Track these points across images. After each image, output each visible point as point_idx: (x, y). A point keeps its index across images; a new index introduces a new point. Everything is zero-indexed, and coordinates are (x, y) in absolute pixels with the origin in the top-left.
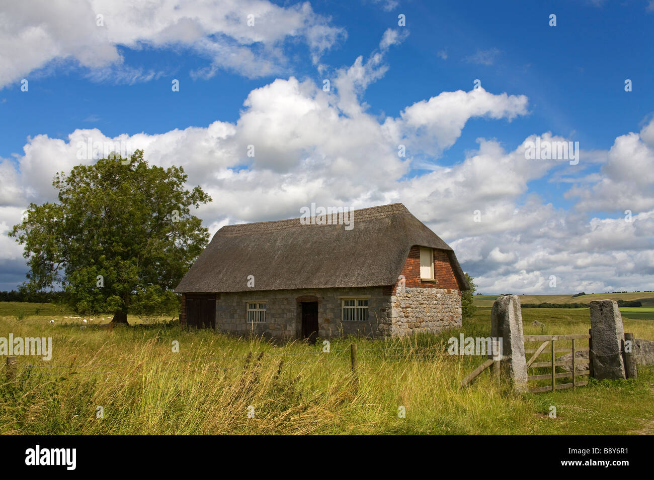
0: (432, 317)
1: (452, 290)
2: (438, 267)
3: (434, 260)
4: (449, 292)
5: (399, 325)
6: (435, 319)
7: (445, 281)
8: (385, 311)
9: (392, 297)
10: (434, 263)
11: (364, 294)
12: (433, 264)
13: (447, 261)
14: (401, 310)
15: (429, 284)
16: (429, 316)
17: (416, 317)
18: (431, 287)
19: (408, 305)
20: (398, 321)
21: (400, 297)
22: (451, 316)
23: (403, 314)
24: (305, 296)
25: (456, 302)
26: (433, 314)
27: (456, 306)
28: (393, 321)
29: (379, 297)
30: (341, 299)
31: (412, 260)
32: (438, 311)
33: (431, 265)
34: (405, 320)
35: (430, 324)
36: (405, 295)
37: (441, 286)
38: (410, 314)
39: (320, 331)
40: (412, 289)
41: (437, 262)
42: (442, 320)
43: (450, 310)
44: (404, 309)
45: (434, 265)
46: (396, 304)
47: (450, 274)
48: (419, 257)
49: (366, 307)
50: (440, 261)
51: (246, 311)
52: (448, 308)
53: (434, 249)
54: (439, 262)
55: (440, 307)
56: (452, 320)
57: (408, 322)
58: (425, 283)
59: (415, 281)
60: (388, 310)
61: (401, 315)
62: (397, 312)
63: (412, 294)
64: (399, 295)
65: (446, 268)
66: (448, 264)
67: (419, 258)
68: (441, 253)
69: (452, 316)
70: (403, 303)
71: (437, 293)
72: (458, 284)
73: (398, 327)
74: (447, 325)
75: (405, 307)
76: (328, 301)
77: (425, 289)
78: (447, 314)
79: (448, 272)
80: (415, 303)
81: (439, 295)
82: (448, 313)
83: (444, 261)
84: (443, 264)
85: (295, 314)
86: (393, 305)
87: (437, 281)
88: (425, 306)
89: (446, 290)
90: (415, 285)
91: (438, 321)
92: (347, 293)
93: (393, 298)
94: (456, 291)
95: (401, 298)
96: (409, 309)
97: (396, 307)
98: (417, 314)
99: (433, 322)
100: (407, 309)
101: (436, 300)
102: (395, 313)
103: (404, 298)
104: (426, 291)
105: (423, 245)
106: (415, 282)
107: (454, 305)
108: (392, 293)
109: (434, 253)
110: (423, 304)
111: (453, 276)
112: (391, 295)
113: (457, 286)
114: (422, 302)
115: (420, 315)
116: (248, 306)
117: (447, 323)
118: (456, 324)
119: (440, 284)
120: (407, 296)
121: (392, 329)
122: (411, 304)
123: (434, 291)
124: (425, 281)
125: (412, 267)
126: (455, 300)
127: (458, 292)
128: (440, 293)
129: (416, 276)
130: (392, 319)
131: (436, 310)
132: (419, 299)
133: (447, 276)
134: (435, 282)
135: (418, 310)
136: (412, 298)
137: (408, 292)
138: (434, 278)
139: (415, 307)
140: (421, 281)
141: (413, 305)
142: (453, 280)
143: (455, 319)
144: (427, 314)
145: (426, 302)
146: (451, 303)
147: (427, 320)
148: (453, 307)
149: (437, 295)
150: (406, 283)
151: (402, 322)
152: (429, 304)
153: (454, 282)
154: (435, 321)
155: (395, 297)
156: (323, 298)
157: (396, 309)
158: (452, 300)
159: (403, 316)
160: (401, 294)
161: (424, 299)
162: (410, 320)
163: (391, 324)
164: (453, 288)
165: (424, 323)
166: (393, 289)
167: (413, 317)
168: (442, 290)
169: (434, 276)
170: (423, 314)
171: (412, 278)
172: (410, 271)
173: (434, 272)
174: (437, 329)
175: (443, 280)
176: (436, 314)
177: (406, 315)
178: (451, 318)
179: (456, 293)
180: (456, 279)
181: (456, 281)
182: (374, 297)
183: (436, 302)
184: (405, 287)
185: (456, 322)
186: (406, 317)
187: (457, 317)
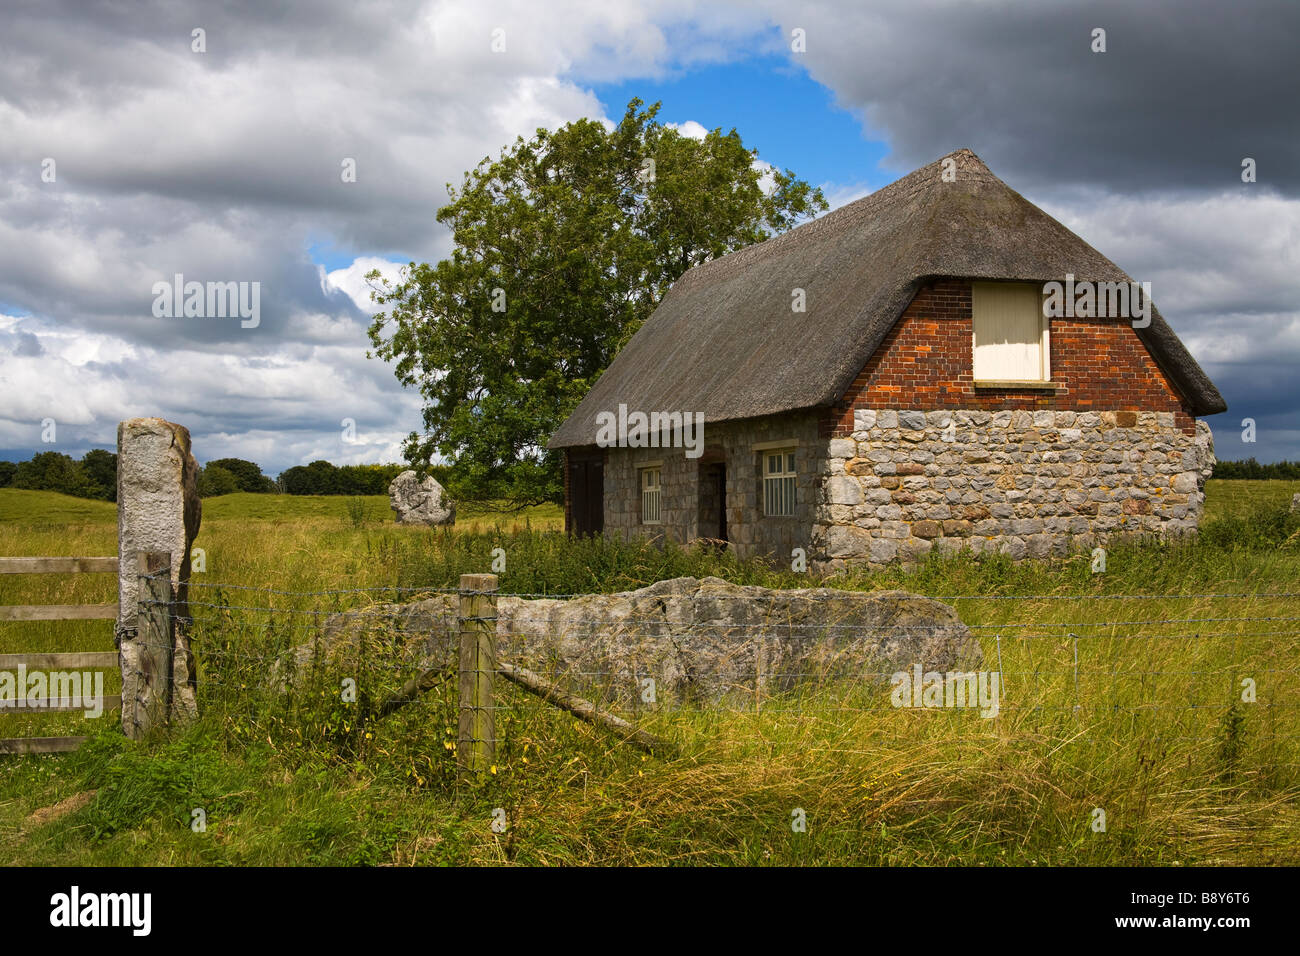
0: (1032, 501)
1: (1142, 416)
2: (1066, 340)
3: (1050, 319)
4: (1128, 422)
5: (869, 528)
6: (1048, 507)
7: (1108, 384)
8: (821, 485)
9: (833, 441)
10: (1051, 330)
11: (791, 436)
12: (1046, 334)
13: (1119, 322)
14: (877, 480)
15: (1021, 398)
16: (1017, 500)
17: (950, 503)
18: (1032, 407)
19: (909, 465)
20: (864, 516)
21: (873, 440)
22: (1136, 498)
23: (884, 494)
24: (708, 447)
25: (1165, 452)
26: (1039, 492)
27: (1166, 467)
28: (838, 513)
29: (812, 444)
30: (760, 453)
31: (933, 326)
32: (1063, 482)
33: (1038, 339)
34: (895, 510)
35: (1022, 525)
36: (897, 435)
37: (1080, 402)
38: (916, 494)
40: (930, 415)
41: (1062, 327)
42: (1089, 512)
43: (1128, 478)
44: (892, 479)
45: (1051, 336)
46: (852, 462)
47: (1135, 362)
48: (967, 314)
49: (793, 475)
50: (1080, 320)
51: (640, 492)
52: (1120, 472)
54: (1075, 326)
55: (1079, 470)
56: (1142, 511)
57: (909, 517)
58: (993, 396)
59: (943, 390)
60: (826, 481)
61: (874, 496)
62: (857, 490)
63: (929, 430)
64: (865, 434)
65: (1111, 343)
66: (1122, 331)
67: (971, 316)
69: (1145, 500)
70: (884, 458)
71: (1060, 426)
72: (1176, 392)
73: (865, 533)
74: (1111, 529)
75: (894, 471)
76: (739, 459)
77: (995, 415)
78: (1114, 493)
79: (1120, 354)
80: (946, 458)
81: (1072, 433)
82: (1121, 489)
83: (1103, 319)
84: (1099, 331)
85: (696, 500)
86: (835, 465)
87: (1062, 386)
88: (997, 468)
89: (1110, 416)
90: (947, 401)
91: (1067, 514)
92: (764, 436)
93: (837, 445)
94: (1171, 416)
95: (878, 444)
96: (915, 480)
97: (856, 472)
98: (954, 494)
99: (1037, 518)
100: (907, 478)
101: (1055, 448)
102: (842, 489)
103: (891, 445)
104: (1001, 420)
105: (967, 274)
106: (943, 393)
107: (1156, 463)
108: (834, 429)
110: (985, 460)
111: (1150, 366)
112: (829, 436)
113: (1174, 399)
114: (984, 454)
115: (971, 496)
116: (645, 478)
117: (1111, 522)
118: (1164, 524)
119: (1075, 397)
120: (903, 439)
121: (834, 540)
122: (924, 463)
123: (1045, 419)
124: (999, 390)
125: (929, 348)
126: (1158, 445)
127: (1177, 421)
128: (1075, 427)
129: (953, 376)
130: (833, 509)
131: (1054, 480)
132: (968, 446)
133: (1116, 370)
134: (1053, 391)
135: (960, 480)
136: (928, 443)
137: (913, 428)
138: (1047, 378)
139: (943, 471)
140: (977, 390)
141: (932, 467)
142: (1149, 381)
143: (1157, 508)
144: (1008, 493)
145: (1001, 454)
146: (1134, 457)
147: (1005, 513)
148: (1150, 469)
149: (1063, 431)
150: (901, 396)
151: (882, 520)
152: (1019, 461)
153: (1154, 389)
154: (1048, 514)
155: (849, 443)
156: (733, 452)
157: (852, 479)
158: (1143, 446)
159: (886, 499)
160: (876, 432)
161: (992, 446)
162: (920, 512)
163: (830, 525)
164: (1146, 407)
165: (993, 522)
166: (841, 418)
167: (934, 503)
168: (1088, 417)
169: (1052, 370)
170: (988, 492)
171: (933, 380)
172: (921, 360)
173: (1051, 359)
174: (1057, 541)
175: (1095, 381)
176: (1054, 493)
177: (901, 497)
178: (1135, 505)
179: (1163, 422)
180: (1165, 375)
181: (1163, 383)
182: (804, 444)
183: (1056, 455)
184: (896, 408)
185: (1164, 519)
186: (900, 503)
187: (1168, 502)
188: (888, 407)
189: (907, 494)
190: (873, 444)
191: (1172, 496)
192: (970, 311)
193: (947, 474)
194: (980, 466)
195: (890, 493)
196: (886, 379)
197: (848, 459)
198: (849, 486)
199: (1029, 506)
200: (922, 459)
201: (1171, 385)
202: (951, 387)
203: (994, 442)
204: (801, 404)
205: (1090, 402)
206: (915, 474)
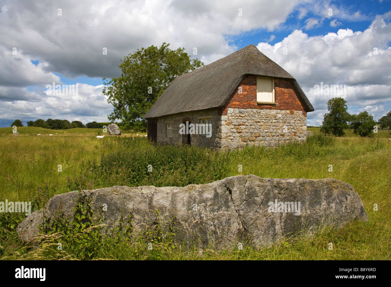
0: (270, 133)
1: (295, 112)
2: (279, 92)
3: (275, 87)
4: (292, 113)
5: (231, 139)
6: (274, 134)
7: (288, 103)
8: (218, 128)
9: (222, 116)
10: (275, 89)
11: (209, 115)
13: (290, 88)
14: (233, 127)
15: (268, 106)
16: (267, 132)
17: (251, 133)
18: (271, 109)
19: (241, 123)
20: (230, 136)
21: (232, 116)
22: (293, 132)
23: (235, 130)
24: (186, 118)
25: (300, 121)
26: (272, 130)
27: (300, 124)
28: (223, 135)
29: (216, 117)
30: (200, 119)
31: (247, 87)
32: (278, 128)
33: (272, 91)
34: (238, 135)
35: (268, 138)
36: (238, 115)
37: (282, 108)
38: (243, 131)
39: (191, 143)
40: (246, 110)
41: (278, 89)
42: (283, 135)
43: (292, 127)
44: (237, 126)
45: (275, 91)
46: (227, 122)
47: (294, 98)
48: (255, 84)
50: (282, 87)
51: (166, 129)
52: (290, 125)
53: (275, 78)
54: (280, 89)
55: (281, 125)
56: (295, 135)
57: (241, 136)
58: (261, 106)
59: (249, 104)
60: (220, 127)
61: (232, 131)
62: (228, 129)
63: (246, 114)
64: (230, 115)
65: (288, 93)
66: (291, 90)
67: (256, 85)
68: (284, 82)
69: (295, 133)
70: (235, 121)
71: (277, 114)
73: (230, 140)
74: (288, 140)
75: (237, 124)
76: (194, 121)
77: (262, 110)
79: (291, 96)
80: (250, 121)
81: (280, 116)
82: (290, 130)
83: (287, 87)
84: (286, 90)
86: (223, 123)
87: (277, 104)
88: (262, 124)
89: (288, 112)
90: (251, 107)
91: (278, 136)
92: (202, 115)
93: (223, 117)
94: (301, 112)
95: (234, 117)
96: (242, 127)
97: (228, 124)
98: (252, 131)
99: (271, 137)
100: (241, 126)
101: (275, 119)
102: (224, 129)
103: (237, 118)
104: (263, 112)
105: (256, 74)
107: (298, 123)
108: (222, 113)
109: (275, 81)
110: (259, 122)
111: (297, 99)
112: (221, 115)
113: (302, 108)
114: (259, 120)
115: (256, 131)
116: (168, 125)
117: (288, 138)
118: (299, 138)
119: (280, 106)
120: (240, 116)
121: (222, 142)
122: (245, 123)
123: (274, 112)
124: (265, 104)
125: (246, 93)
126: (298, 119)
127: (303, 113)
128: (280, 114)
129: (252, 100)
130: (222, 134)
131: (275, 127)
132: (255, 118)
133: (290, 100)
134: (275, 105)
135: (253, 127)
136: (246, 117)
137: (241, 113)
138: (274, 101)
139: (249, 125)
140: (258, 104)
141: (247, 123)
142: (297, 103)
143: (298, 135)
144: (265, 130)
145: (263, 120)
146: (293, 122)
147: (264, 135)
148: (296, 125)
149: (277, 115)
150: (239, 105)
151: (234, 137)
152: (267, 122)
153: (298, 105)
154: (274, 136)
155: (226, 117)
156: (192, 119)
157: (227, 126)
158: (295, 119)
159: (236, 132)
160: (233, 114)
161: (261, 118)
162: (244, 135)
163: (221, 138)
164: (296, 110)
165: (261, 138)
166: (224, 110)
167: (247, 133)
168: (283, 112)
169: (275, 100)
170: (260, 130)
171: (247, 101)
172: (244, 96)
173: (275, 97)
174: (276, 143)
175: (285, 103)
176: (275, 131)
177: (239, 131)
178: (293, 134)
179: (300, 113)
180: (300, 102)
181: (300, 104)
182: (213, 117)
183: (276, 121)
184: (238, 108)
185: (300, 137)
186: (239, 133)
187: (300, 133)
188: (236, 108)
189: (240, 130)
190: (232, 117)
191: (301, 132)
192: (256, 84)
193: (250, 125)
194: (258, 123)
195: (236, 130)
196: (235, 100)
197: (226, 121)
198: (226, 128)
199: (269, 134)
200: (244, 121)
201: (302, 105)
202: (252, 103)
203: (261, 117)
204: (214, 106)
205: (284, 108)
206: (242, 125)
